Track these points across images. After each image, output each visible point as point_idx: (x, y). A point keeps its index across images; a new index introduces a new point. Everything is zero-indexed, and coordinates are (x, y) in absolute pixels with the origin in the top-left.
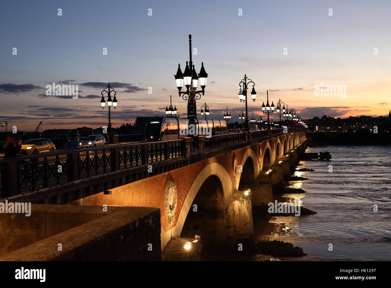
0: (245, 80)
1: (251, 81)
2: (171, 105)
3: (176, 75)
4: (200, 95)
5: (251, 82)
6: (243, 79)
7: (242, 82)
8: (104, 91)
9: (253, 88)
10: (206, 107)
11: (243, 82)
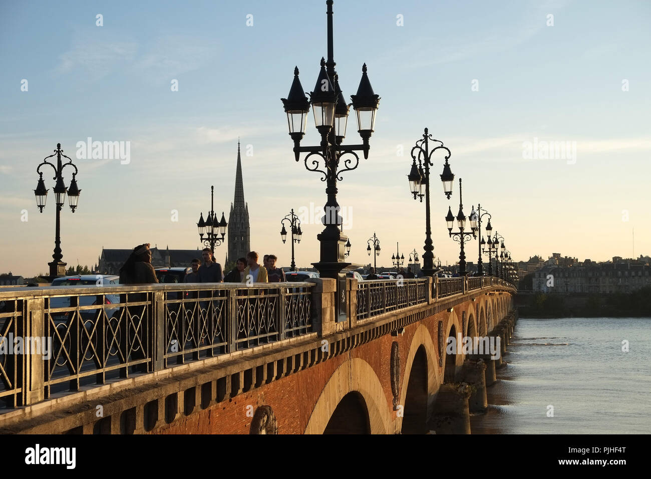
0: (426, 142)
1: (439, 144)
2: (212, 212)
3: (287, 98)
4: (358, 159)
5: (442, 147)
6: (421, 140)
7: (417, 147)
8: (45, 163)
9: (447, 163)
10: (294, 220)
11: (419, 147)
